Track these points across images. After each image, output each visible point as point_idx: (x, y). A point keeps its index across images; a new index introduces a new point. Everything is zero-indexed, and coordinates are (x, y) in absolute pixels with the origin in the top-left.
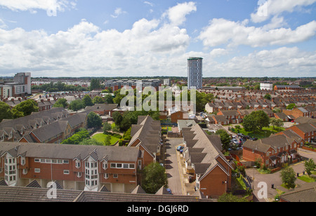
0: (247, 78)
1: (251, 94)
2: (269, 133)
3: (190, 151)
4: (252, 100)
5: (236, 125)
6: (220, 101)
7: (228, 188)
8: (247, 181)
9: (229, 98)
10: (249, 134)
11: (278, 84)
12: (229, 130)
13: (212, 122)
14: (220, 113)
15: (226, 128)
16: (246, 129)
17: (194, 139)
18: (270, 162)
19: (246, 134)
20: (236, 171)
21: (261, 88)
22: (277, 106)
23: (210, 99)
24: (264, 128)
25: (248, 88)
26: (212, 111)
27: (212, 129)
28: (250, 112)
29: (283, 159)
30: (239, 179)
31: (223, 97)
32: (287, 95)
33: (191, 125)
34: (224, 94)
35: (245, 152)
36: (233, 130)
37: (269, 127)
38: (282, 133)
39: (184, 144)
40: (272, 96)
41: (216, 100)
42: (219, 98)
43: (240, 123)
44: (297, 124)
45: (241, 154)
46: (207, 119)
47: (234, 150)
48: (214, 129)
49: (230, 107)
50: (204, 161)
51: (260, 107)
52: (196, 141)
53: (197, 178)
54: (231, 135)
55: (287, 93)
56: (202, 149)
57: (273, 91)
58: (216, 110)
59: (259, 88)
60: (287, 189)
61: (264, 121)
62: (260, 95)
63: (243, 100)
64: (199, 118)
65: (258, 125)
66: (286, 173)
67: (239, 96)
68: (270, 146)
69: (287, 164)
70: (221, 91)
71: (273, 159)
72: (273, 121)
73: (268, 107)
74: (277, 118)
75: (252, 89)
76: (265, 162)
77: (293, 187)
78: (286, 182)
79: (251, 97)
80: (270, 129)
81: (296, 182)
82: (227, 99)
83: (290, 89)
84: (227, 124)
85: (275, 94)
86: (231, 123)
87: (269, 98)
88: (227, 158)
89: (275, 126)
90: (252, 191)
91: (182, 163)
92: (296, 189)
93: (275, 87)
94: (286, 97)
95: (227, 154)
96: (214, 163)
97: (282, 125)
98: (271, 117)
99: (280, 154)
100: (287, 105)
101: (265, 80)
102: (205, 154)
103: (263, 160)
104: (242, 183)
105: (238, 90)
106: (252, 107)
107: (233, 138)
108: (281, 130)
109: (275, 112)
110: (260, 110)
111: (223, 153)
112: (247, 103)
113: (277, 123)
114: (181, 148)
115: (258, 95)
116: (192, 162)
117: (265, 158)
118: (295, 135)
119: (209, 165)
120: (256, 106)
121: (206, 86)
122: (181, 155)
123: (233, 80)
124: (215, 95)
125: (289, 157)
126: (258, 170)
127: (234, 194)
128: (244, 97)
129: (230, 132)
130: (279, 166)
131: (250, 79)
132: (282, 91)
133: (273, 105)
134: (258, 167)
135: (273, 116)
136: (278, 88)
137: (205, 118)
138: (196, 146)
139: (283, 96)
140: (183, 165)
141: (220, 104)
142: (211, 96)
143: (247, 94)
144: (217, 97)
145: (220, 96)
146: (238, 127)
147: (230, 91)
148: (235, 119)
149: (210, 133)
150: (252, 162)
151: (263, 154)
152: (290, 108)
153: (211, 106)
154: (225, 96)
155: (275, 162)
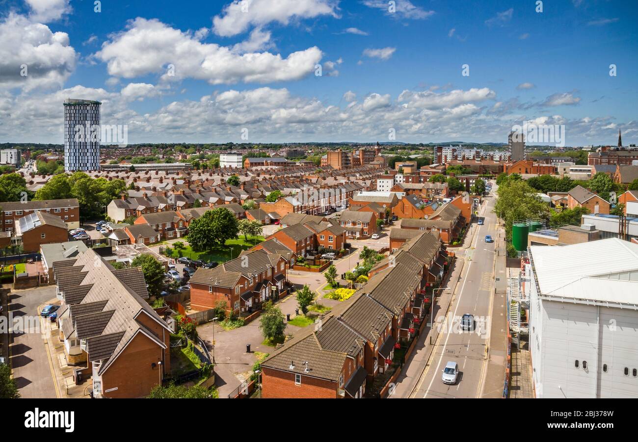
0: (195, 146)
1: (204, 177)
2: (237, 250)
3: (74, 312)
4: (204, 188)
5: (175, 241)
6: (141, 194)
7: (165, 375)
8: (202, 350)
9: (159, 186)
10: (201, 257)
11: (252, 156)
12: (161, 253)
13: (124, 241)
14: (141, 220)
15: (154, 250)
16: (196, 248)
17: (85, 282)
18: (242, 304)
19: (196, 257)
20: (180, 334)
21: (222, 165)
22: (251, 198)
23: (117, 191)
24: (229, 242)
25: (197, 165)
26: (122, 218)
27: (124, 256)
28: (201, 211)
29: (265, 293)
30: (185, 351)
31: (147, 185)
32: (267, 177)
33: (76, 253)
34: (148, 180)
35: (195, 293)
36: (169, 253)
37: (237, 237)
38: (259, 247)
39: (61, 299)
40: (242, 179)
41: (132, 193)
42: (138, 189)
43: (182, 236)
44: (284, 226)
45: (187, 298)
46: (113, 236)
47: (173, 292)
48: (127, 255)
49: (162, 206)
50: (110, 329)
51: (221, 202)
52: (89, 288)
53: (95, 370)
54: (165, 263)
55: (267, 172)
56: (104, 303)
57: (244, 171)
58: (131, 214)
59: (217, 165)
60: (272, 348)
61: (229, 227)
62: (220, 177)
63: (187, 190)
64: (94, 235)
65: (217, 236)
66: (269, 319)
67: (180, 182)
68: (240, 274)
69: (270, 302)
70: (142, 175)
71: (247, 297)
72: (245, 226)
73: (235, 201)
74: (251, 220)
75: (205, 167)
76: (232, 306)
77: (282, 341)
78: (270, 335)
79: (203, 182)
80: (240, 242)
81: (286, 332)
82: (155, 189)
83: (271, 164)
84: (157, 242)
85: (247, 175)
86: (164, 238)
87: (236, 183)
88: (160, 312)
89: (249, 236)
90: (212, 368)
91: (55, 344)
92: (287, 344)
93: (247, 161)
94: (265, 179)
95: (159, 304)
96: (133, 328)
97: (260, 231)
98: (240, 218)
99: (258, 286)
100: (268, 194)
101: (229, 148)
102: (111, 313)
103: (229, 303)
104: (192, 356)
105: (177, 170)
106: (206, 203)
107: (169, 269)
108: (259, 242)
109: (246, 208)
110: (221, 206)
111: (152, 304)
112: (196, 195)
113: (252, 230)
114: (53, 309)
115: (217, 178)
116: (81, 336)
117: (233, 299)
118: (281, 248)
119: (121, 335)
120: (213, 200)
121: (108, 163)
122: (54, 326)
123: (167, 149)
124: (129, 182)
125: (274, 288)
126: (222, 323)
127: (177, 383)
128: (189, 183)
129: (163, 258)
130: (258, 309)
131: (200, 147)
132: (259, 168)
133: (244, 196)
134: (221, 319)
135: (245, 217)
136: (252, 164)
137: (107, 235)
138: (89, 299)
139: (261, 178)
140: (60, 348)
141: (140, 201)
142: (122, 184)
143: (195, 177)
144: (133, 187)
145: (141, 184)
146: (180, 246)
147: (162, 174)
148: (172, 229)
149: (120, 266)
150: (209, 311)
151: (229, 291)
152: (272, 199)
153: (120, 206)
154: (151, 184)
155: (249, 303)
